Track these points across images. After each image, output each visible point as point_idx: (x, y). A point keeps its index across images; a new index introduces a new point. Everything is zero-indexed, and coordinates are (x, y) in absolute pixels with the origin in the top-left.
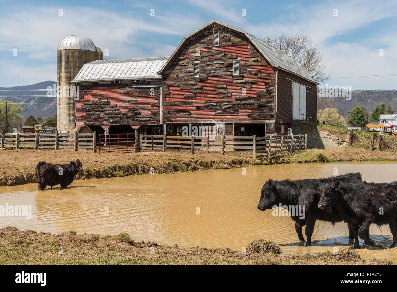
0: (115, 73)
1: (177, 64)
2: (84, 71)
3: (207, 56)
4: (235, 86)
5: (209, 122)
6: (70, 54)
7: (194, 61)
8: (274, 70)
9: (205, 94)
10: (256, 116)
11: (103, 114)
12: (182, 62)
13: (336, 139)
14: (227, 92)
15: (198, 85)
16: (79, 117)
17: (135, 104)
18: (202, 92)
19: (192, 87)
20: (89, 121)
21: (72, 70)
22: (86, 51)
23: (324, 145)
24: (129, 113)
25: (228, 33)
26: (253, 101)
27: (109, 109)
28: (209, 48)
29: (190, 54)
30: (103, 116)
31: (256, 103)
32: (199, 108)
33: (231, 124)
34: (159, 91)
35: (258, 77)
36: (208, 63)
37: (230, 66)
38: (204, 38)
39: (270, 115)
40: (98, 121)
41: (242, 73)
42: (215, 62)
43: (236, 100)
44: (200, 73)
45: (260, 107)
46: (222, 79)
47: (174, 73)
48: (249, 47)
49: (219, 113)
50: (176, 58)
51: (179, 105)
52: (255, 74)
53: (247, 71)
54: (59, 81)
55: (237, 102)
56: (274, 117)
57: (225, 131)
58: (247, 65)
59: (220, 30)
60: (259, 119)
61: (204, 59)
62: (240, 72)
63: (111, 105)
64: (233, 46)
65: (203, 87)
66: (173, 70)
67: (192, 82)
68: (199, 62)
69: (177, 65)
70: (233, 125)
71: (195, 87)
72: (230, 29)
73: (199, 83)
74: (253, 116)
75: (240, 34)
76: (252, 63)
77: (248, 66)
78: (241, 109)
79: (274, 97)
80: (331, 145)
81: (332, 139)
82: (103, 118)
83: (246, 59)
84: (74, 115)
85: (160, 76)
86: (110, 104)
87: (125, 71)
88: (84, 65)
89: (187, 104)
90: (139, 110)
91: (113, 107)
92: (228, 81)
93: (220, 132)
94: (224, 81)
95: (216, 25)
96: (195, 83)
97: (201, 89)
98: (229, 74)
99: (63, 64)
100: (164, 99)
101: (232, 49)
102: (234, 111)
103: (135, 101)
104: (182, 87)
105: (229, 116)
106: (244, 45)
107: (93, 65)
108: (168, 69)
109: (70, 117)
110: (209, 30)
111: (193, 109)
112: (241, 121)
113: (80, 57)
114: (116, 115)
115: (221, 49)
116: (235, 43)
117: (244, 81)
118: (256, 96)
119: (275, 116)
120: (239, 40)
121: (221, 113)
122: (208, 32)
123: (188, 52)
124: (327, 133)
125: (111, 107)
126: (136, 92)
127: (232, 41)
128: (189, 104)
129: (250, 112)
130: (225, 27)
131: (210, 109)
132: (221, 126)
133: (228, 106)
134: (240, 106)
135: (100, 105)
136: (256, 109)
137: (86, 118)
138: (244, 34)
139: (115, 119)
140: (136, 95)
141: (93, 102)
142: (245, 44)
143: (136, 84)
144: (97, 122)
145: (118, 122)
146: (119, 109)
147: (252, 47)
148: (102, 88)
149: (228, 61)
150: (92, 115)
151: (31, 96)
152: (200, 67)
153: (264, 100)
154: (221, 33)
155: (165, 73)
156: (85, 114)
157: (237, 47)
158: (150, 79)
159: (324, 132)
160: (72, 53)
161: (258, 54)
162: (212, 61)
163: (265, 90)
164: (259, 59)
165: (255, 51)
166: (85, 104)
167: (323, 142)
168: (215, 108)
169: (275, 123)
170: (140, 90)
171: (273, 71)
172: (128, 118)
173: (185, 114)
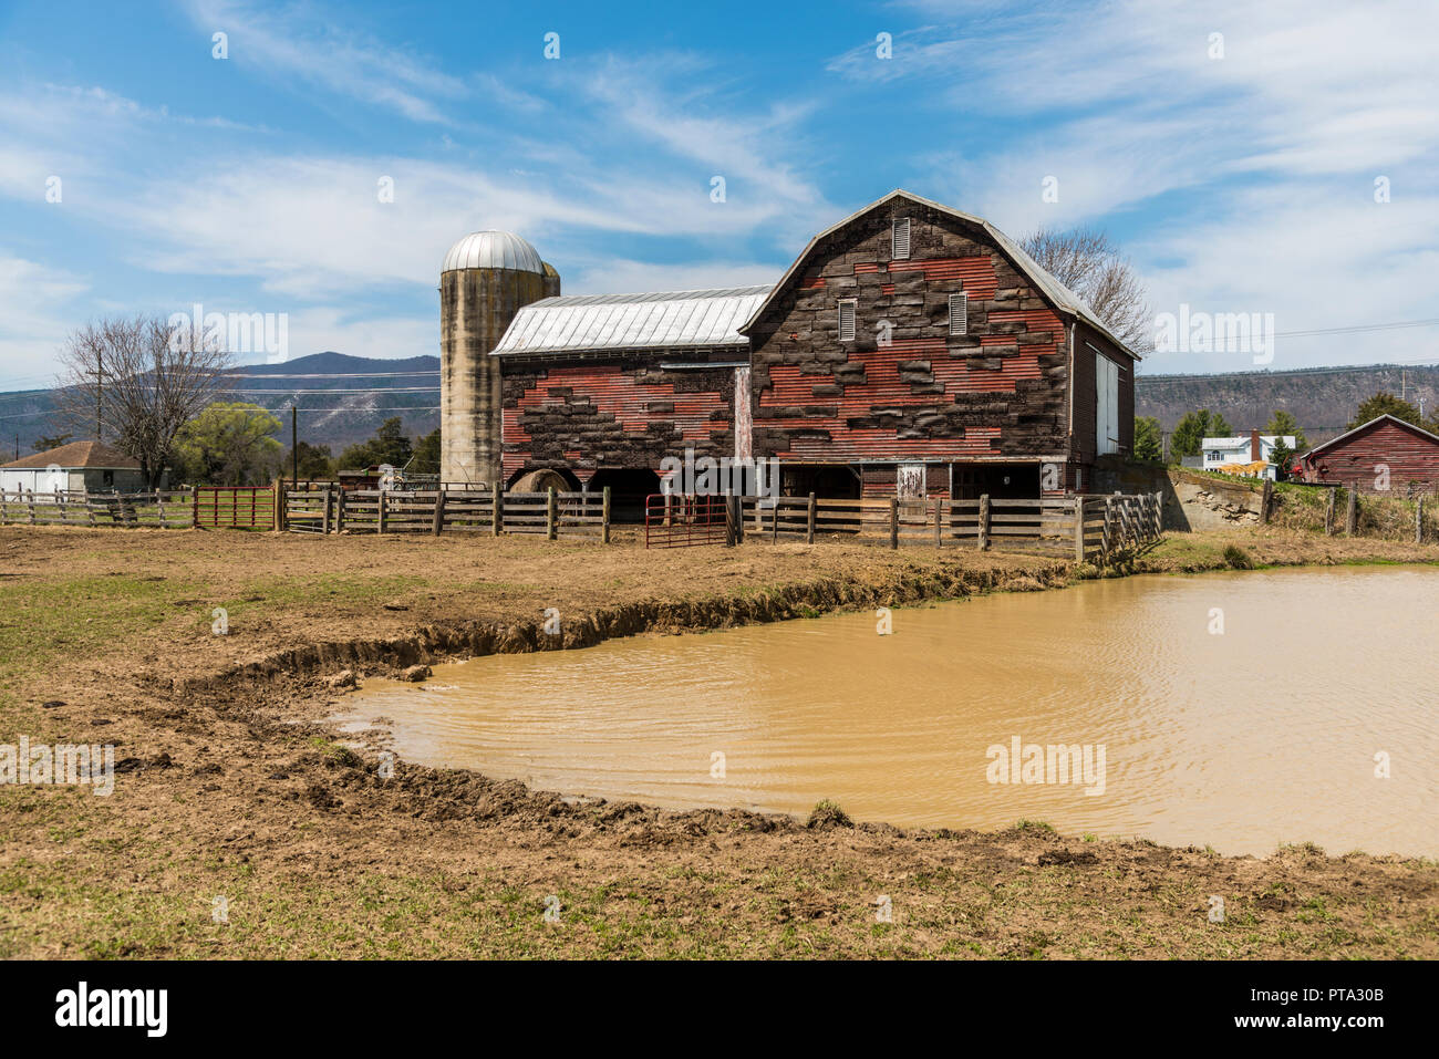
0: (607, 331)
1: (793, 307)
2: (521, 325)
3: (876, 286)
4: (955, 366)
5: (882, 461)
6: (479, 280)
7: (840, 298)
8: (1064, 323)
9: (871, 385)
10: (1015, 444)
11: (577, 440)
12: (807, 301)
13: (1224, 505)
14: (932, 380)
15: (850, 362)
16: (512, 447)
17: (666, 412)
18: (862, 380)
19: (834, 368)
20: (540, 458)
21: (484, 322)
22: (519, 273)
23: (1189, 521)
24: (649, 437)
25: (936, 225)
26: (1004, 404)
27: (594, 426)
28: (881, 265)
29: (829, 280)
30: (576, 446)
31: (1013, 411)
32: (853, 423)
33: (945, 465)
34: (732, 377)
35: (1018, 341)
36: (880, 303)
37: (942, 311)
38: (868, 238)
39: (1052, 441)
40: (564, 458)
41: (974, 331)
42: (899, 302)
43: (958, 401)
44: (857, 330)
45: (1024, 421)
46: (919, 345)
47: (782, 330)
48: (994, 262)
49: (909, 437)
50: (790, 291)
51: (800, 416)
52: (1011, 333)
53: (988, 325)
54: (449, 351)
55: (962, 408)
56: (1064, 447)
57: (927, 483)
58: (987, 308)
59: (912, 217)
60: (1021, 454)
61: (867, 292)
62: (968, 326)
63: (600, 416)
64: (949, 258)
65: (864, 367)
66: (781, 323)
67: (833, 355)
68: (854, 301)
69: (793, 309)
70: (951, 469)
71: (841, 369)
72: (941, 212)
73: (854, 356)
74: (1006, 443)
75: (969, 226)
76: (1001, 304)
77: (991, 311)
78: (972, 426)
79: (1063, 394)
80: (1208, 521)
81: (1212, 506)
82: (578, 449)
83: (984, 294)
84: (489, 442)
85: (745, 339)
86: (595, 413)
87: (637, 326)
88: (521, 311)
89: (819, 413)
90: (677, 429)
91: (604, 421)
92: (935, 351)
93: (914, 488)
94: (924, 351)
95: (902, 203)
96: (844, 356)
97: (860, 372)
98: (938, 331)
99: (461, 306)
100: (756, 399)
101: (945, 267)
102: (952, 430)
103: (665, 404)
104: (806, 369)
105: (938, 445)
106: (979, 256)
107: (546, 309)
108: (767, 321)
109: (478, 445)
110: (882, 217)
111: (837, 426)
112: (972, 458)
113: (504, 289)
114: (614, 442)
115: (916, 267)
116: (956, 251)
117: (979, 350)
118: (1014, 392)
119: (1068, 443)
120: (965, 241)
121: (915, 437)
122: (879, 223)
123: (824, 274)
124: (1198, 488)
125: (599, 422)
126: (668, 381)
127: (945, 244)
128: (825, 411)
129: (996, 433)
130: (927, 207)
131: (886, 426)
132: (915, 470)
133: (934, 418)
134: (967, 416)
135: (570, 415)
136: (1015, 426)
137: (530, 451)
138: (981, 226)
139: (610, 454)
140: (669, 389)
141: (549, 408)
142: (983, 253)
143: (669, 359)
144: (560, 459)
145: (619, 460)
146: (620, 427)
147: (1003, 261)
148: (575, 370)
149: (936, 299)
150: (546, 441)
151: (283, 392)
152: (858, 313)
153: (1035, 401)
154: (915, 222)
155: (760, 330)
156: (527, 438)
157: (960, 261)
158: (708, 347)
159: (1189, 486)
160: (484, 277)
161: (1020, 280)
162: (890, 298)
163: (1038, 375)
164: (1023, 292)
165: (1012, 271)
166: (528, 414)
167: (1186, 514)
168: (898, 422)
169: (1067, 463)
170: (679, 375)
171: (1062, 325)
172: (646, 449)
173: (815, 441)
